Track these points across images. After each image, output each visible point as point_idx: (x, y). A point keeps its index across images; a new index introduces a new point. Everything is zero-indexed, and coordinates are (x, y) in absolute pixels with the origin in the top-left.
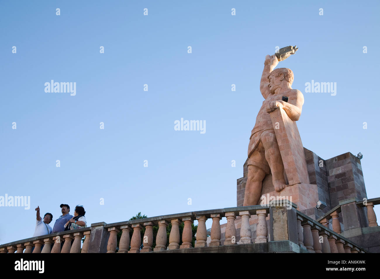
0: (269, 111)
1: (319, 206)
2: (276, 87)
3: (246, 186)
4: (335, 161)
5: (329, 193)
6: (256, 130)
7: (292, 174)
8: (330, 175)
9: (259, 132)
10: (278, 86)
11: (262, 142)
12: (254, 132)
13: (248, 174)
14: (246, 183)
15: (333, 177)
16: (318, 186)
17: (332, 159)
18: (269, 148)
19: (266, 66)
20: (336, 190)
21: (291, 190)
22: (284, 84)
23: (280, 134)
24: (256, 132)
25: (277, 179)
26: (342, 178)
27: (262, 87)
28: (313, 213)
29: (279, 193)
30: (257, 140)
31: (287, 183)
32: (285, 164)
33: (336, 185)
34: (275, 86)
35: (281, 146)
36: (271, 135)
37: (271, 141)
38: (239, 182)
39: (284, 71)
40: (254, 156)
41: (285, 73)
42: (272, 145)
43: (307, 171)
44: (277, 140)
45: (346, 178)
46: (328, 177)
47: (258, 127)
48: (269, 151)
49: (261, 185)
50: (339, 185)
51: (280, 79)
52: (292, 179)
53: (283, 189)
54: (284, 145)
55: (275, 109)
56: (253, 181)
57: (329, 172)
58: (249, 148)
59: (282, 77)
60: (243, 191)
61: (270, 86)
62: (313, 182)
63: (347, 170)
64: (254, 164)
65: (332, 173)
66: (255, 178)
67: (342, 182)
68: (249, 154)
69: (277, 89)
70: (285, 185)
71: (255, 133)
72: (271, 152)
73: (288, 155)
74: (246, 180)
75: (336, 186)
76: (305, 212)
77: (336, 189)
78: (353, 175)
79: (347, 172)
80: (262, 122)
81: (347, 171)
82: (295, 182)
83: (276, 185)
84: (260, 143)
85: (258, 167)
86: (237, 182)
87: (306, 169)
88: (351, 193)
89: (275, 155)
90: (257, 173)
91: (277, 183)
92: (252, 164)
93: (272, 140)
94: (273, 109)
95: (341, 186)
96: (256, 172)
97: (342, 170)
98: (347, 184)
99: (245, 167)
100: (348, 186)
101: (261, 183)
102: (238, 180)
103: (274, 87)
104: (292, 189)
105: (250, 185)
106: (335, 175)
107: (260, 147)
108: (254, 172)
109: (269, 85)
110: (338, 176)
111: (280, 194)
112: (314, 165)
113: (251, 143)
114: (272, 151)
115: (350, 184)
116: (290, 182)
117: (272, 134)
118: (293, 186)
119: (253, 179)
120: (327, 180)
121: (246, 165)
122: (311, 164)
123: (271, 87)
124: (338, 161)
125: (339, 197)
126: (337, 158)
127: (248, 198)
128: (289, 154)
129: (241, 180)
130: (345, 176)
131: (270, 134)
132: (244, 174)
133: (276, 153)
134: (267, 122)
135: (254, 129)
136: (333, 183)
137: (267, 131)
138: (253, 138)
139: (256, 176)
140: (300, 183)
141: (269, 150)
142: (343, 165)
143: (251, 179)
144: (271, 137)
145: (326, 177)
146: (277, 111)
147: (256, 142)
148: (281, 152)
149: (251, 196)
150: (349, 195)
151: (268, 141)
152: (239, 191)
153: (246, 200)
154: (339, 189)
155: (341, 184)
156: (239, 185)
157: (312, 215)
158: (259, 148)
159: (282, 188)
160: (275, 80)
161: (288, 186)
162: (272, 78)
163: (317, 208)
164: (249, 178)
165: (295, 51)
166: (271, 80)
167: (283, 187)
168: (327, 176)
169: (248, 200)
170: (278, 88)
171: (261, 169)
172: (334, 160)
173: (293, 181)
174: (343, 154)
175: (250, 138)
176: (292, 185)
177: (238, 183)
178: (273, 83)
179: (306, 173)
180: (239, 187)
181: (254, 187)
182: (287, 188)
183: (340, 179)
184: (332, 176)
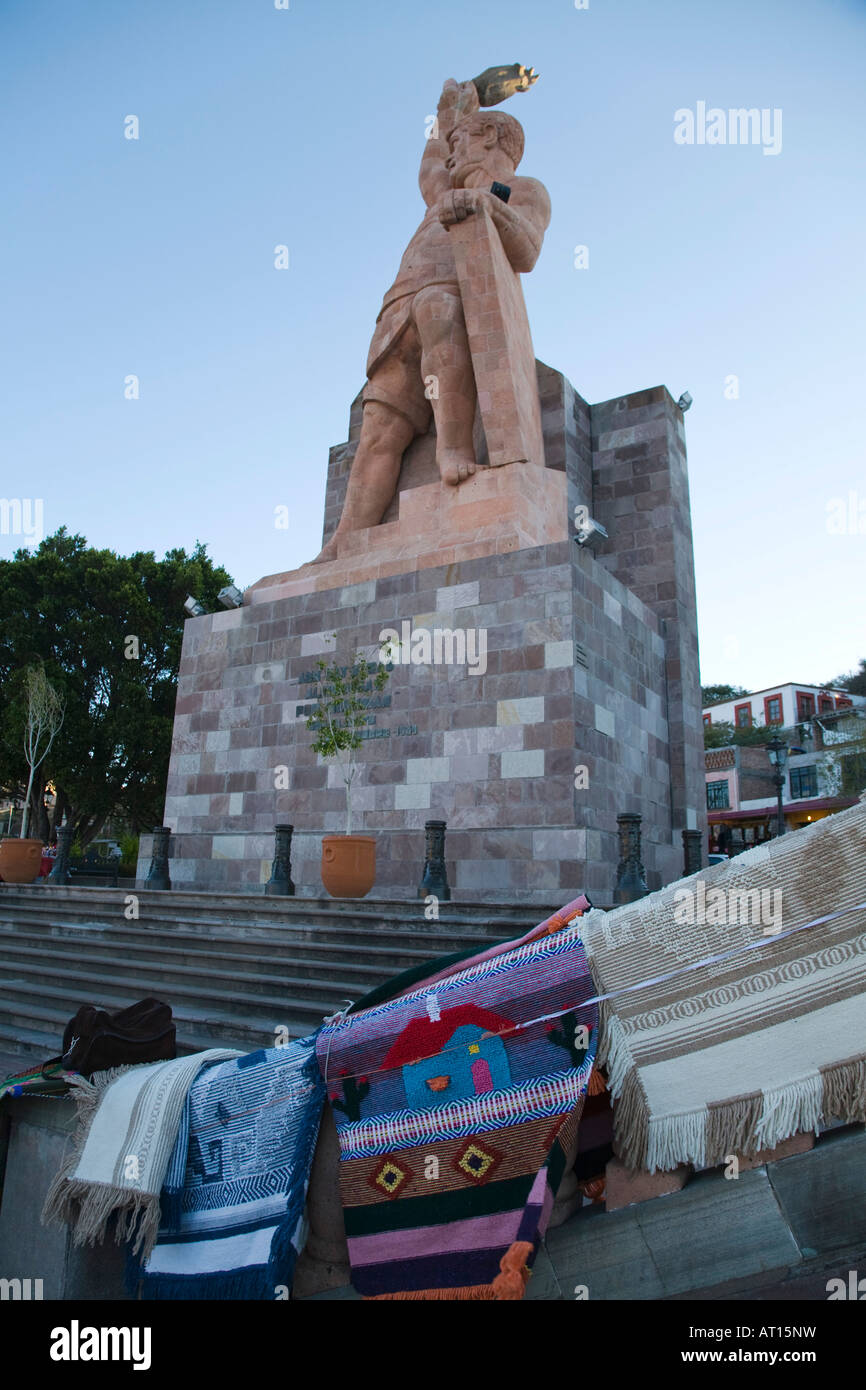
0: (449, 217)
1: (586, 537)
2: (471, 165)
3: (354, 463)
4: (621, 409)
5: (593, 501)
6: (399, 292)
7: (502, 430)
8: (602, 448)
9: (406, 299)
10: (476, 165)
11: (416, 326)
12: (392, 299)
13: (364, 428)
14: (353, 457)
15: (610, 456)
16: (568, 476)
17: (612, 403)
18: (436, 342)
19: (444, 112)
20: (614, 494)
21: (493, 480)
22: (495, 161)
23: (476, 299)
24: (398, 299)
25: (453, 446)
26: (636, 459)
27: (424, 175)
28: (566, 560)
29: (454, 490)
30: (398, 322)
31: (483, 460)
32: (483, 397)
33: (617, 478)
34: (468, 164)
35: (477, 336)
36: (449, 299)
37: (447, 318)
38: (335, 454)
39: (498, 120)
40: (385, 373)
41: (502, 125)
42: (447, 332)
43: (540, 430)
44: (466, 319)
45: (647, 460)
46: (594, 453)
47: (404, 283)
48: (437, 354)
49: (398, 465)
50: (626, 479)
51: (484, 141)
52: (502, 445)
53: (470, 475)
54: (484, 335)
55: (470, 212)
56: (378, 452)
57: (600, 440)
58: (373, 348)
59: (492, 135)
60: (345, 481)
61: (451, 163)
62: (554, 462)
63: (653, 437)
64: (383, 397)
65: (608, 442)
66: (381, 442)
67: (634, 471)
68: (370, 365)
69: (473, 175)
70: (477, 466)
71: (394, 301)
72: (442, 356)
73: (497, 367)
74: (354, 448)
75: (614, 481)
76: (538, 553)
77: (613, 490)
78: (668, 453)
79: (652, 443)
80: (417, 267)
81: (653, 441)
82: (509, 457)
83: (448, 463)
84: (411, 331)
85: (396, 409)
86: (330, 456)
87: (540, 424)
88: (658, 503)
89: (455, 366)
90: (391, 427)
91: (451, 457)
92: (377, 398)
93: (448, 314)
94: (463, 213)
95: (631, 482)
96: (387, 423)
97: (636, 435)
98: (648, 478)
99: (356, 412)
100: (649, 483)
101: (400, 458)
102: (331, 449)
103: (463, 166)
104: (499, 480)
105: (365, 462)
106: (615, 449)
107: (405, 346)
108: (380, 423)
109: (449, 160)
110: (622, 453)
111: (458, 491)
112: (564, 413)
113: (380, 332)
114: (444, 353)
115: (655, 478)
116: (495, 457)
117: (452, 297)
118: (500, 470)
119: (376, 445)
120: (590, 462)
121: (359, 403)
122: (554, 410)
123: (453, 165)
124: (630, 407)
125: (621, 514)
126: (625, 401)
127: (357, 500)
128: (501, 366)
129: (340, 448)
130: (645, 454)
131: (446, 295)
132: (350, 429)
133: (459, 360)
134: (435, 268)
135: (394, 287)
136: (608, 471)
137: (436, 287)
138: (387, 316)
139: (387, 435)
140: (524, 461)
141: (436, 347)
142: (642, 422)
143: (370, 446)
144: (447, 305)
145: (589, 451)
146: (474, 220)
147: (396, 329)
148: (475, 357)
149: (366, 493)
150: (651, 510)
151: (434, 318)
152: (334, 481)
153: (350, 506)
154: (623, 490)
155: (630, 477)
156: (334, 464)
157: (559, 567)
158: (403, 349)
159: (466, 474)
160: (471, 143)
161: (484, 469)
162: (461, 138)
163: (579, 543)
164: (365, 440)
165: (530, 82)
166: (457, 144)
167: (471, 471)
168: (592, 451)
169: (354, 506)
170: (477, 172)
171: (404, 416)
172: (618, 405)
173: (505, 453)
174: (647, 390)
175: (379, 320)
176: (499, 466)
177: (332, 459)
178: (463, 153)
179: (538, 436)
180: (334, 472)
181: (379, 467)
182: (483, 475)
183: (628, 461)
184: (608, 452)
